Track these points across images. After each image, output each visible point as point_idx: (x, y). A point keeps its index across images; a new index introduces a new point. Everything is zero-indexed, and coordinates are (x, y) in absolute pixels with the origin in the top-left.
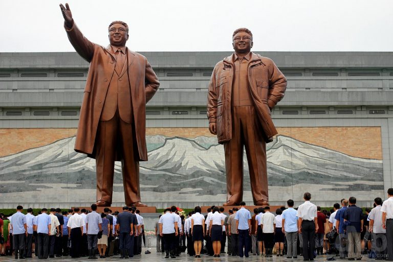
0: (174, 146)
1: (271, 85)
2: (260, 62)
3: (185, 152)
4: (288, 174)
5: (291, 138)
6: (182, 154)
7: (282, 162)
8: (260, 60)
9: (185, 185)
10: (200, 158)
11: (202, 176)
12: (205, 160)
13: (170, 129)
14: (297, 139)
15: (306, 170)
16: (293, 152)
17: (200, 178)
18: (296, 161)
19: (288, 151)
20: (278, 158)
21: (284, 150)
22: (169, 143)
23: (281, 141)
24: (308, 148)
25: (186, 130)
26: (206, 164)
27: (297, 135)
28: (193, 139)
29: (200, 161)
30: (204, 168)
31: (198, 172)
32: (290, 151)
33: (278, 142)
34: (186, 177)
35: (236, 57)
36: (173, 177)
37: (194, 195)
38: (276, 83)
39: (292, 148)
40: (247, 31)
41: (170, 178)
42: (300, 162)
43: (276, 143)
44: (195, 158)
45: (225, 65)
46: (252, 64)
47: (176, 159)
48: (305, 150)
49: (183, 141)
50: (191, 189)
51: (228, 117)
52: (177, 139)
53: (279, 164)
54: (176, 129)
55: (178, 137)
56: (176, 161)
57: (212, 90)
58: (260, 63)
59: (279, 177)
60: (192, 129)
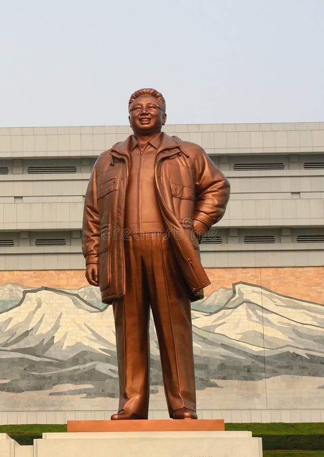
0: (39, 306)
1: (199, 195)
2: (178, 151)
3: (60, 316)
4: (257, 357)
5: (261, 287)
6: (55, 320)
7: (245, 335)
8: (178, 148)
9: (60, 379)
10: (88, 327)
11: (92, 361)
12: (97, 331)
13: (32, 272)
14: (272, 289)
15: (292, 350)
16: (265, 315)
17: (88, 365)
18: (270, 332)
19: (256, 314)
20: (237, 326)
21: (247, 312)
22: (30, 299)
23: (241, 294)
24: (294, 307)
25: (62, 275)
26: (100, 339)
27: (272, 283)
28: (75, 292)
29: (90, 333)
30: (97, 347)
31: (85, 353)
32: (260, 313)
33: (237, 296)
34: (61, 364)
35: (135, 142)
36: (37, 363)
37: (78, 397)
38: (209, 190)
39: (262, 308)
40: (155, 94)
41: (33, 365)
42: (280, 334)
43: (233, 296)
44: (79, 326)
45: (113, 157)
46: (162, 156)
47: (44, 329)
48: (289, 310)
49: (55, 295)
50: (70, 387)
51: (119, 255)
52: (45, 291)
53: (239, 337)
54: (44, 272)
55: (46, 289)
56: (44, 332)
57: (90, 204)
58: (178, 154)
59: (239, 361)
60: (73, 272)
